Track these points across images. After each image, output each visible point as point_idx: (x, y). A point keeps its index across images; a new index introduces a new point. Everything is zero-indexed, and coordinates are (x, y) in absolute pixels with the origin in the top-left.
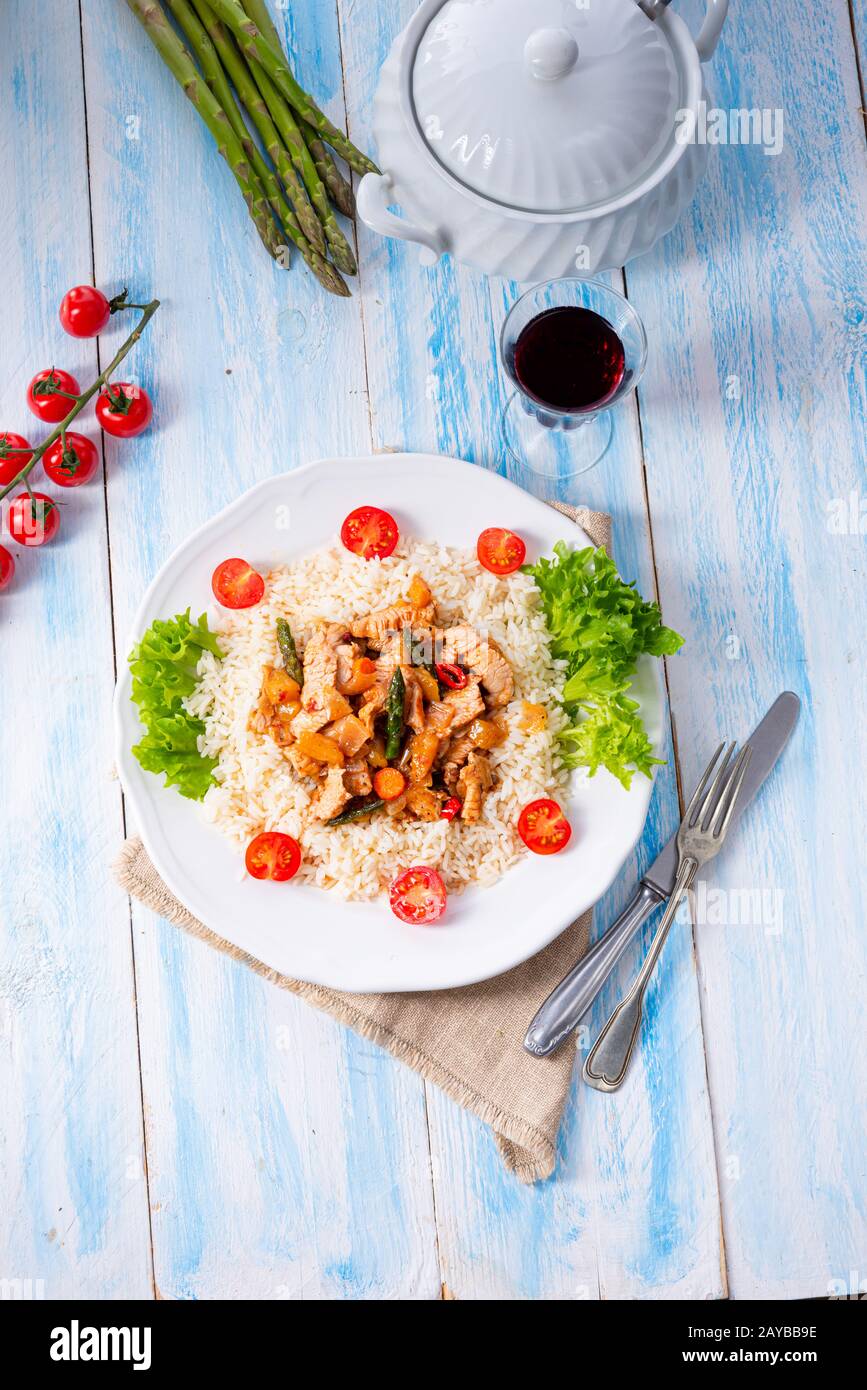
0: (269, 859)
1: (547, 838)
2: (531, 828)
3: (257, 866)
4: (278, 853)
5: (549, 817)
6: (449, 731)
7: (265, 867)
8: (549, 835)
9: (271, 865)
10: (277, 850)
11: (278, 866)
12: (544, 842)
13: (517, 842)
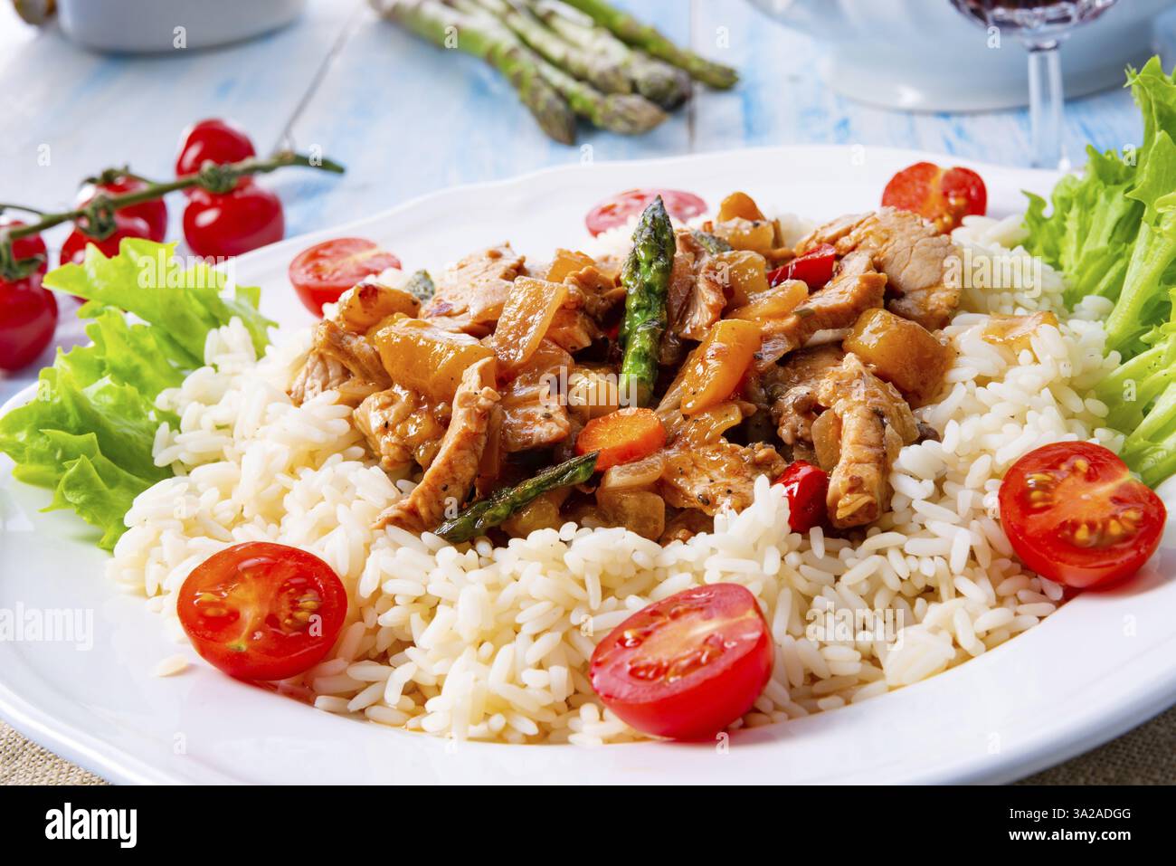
0: (250, 604)
1: (1092, 526)
2: (1038, 505)
3: (210, 612)
4: (282, 590)
5: (1090, 477)
6: (791, 320)
7: (234, 615)
8: (1097, 516)
9: (251, 614)
10: (277, 584)
11: (272, 620)
12: (1082, 534)
13: (1006, 587)
